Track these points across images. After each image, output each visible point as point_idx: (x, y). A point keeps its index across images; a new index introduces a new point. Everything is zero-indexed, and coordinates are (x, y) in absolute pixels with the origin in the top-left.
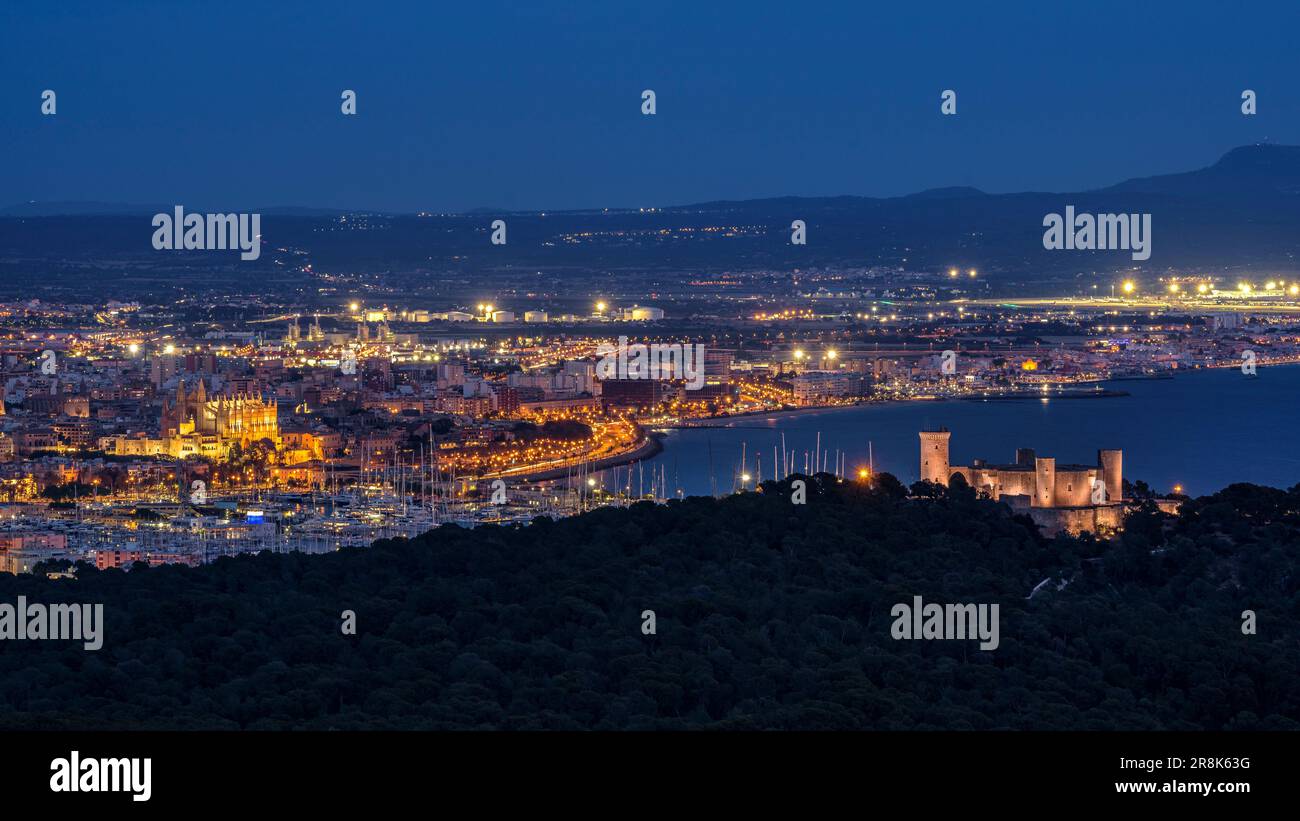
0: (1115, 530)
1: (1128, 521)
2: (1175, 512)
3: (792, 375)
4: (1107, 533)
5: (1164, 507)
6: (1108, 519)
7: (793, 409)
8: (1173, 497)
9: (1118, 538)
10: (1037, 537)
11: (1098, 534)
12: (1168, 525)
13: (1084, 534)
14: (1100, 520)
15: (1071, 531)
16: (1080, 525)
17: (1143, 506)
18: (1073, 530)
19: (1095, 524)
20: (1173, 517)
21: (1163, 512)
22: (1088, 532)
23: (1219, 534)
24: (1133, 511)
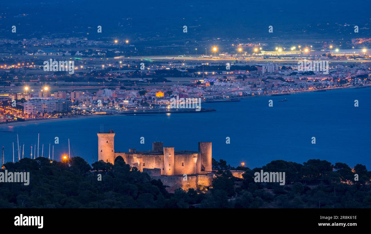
0: (208, 188)
1: (215, 183)
2: (241, 177)
3: (23, 100)
4: (204, 189)
5: (236, 174)
6: (204, 182)
7: (23, 120)
8: (240, 169)
9: (210, 192)
10: (165, 193)
11: (198, 190)
12: (237, 184)
13: (191, 190)
14: (200, 182)
15: (183, 188)
16: (189, 185)
17: (224, 174)
18: (185, 188)
19: (197, 185)
20: (239, 180)
21: (234, 177)
22: (193, 189)
23: (265, 189)
24: (218, 177)
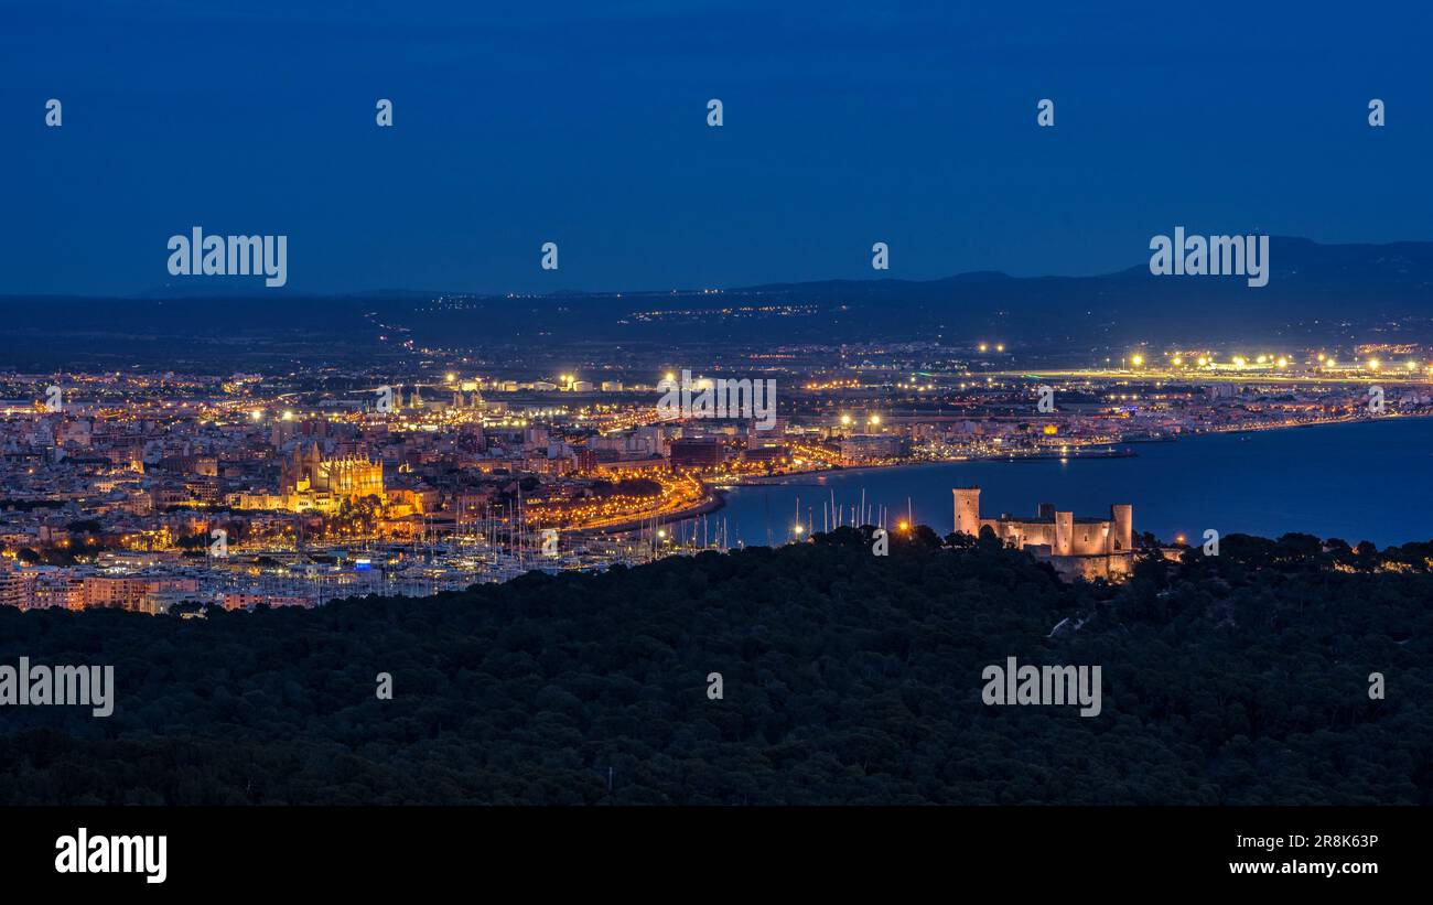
0: (1125, 575)
1: (1137, 568)
2: (1178, 559)
3: (840, 438)
4: (1119, 578)
5: (1169, 556)
6: (1119, 566)
7: (841, 468)
8: (1176, 546)
9: (1128, 583)
10: (1058, 583)
11: (1110, 579)
12: (1172, 571)
13: (1099, 579)
14: (1113, 567)
15: (1086, 576)
16: (1095, 571)
17: (1150, 555)
18: (1089, 576)
19: (1108, 571)
20: (1176, 563)
21: (1166, 560)
22: (1101, 578)
23: (1216, 578)
24: (1142, 559)
